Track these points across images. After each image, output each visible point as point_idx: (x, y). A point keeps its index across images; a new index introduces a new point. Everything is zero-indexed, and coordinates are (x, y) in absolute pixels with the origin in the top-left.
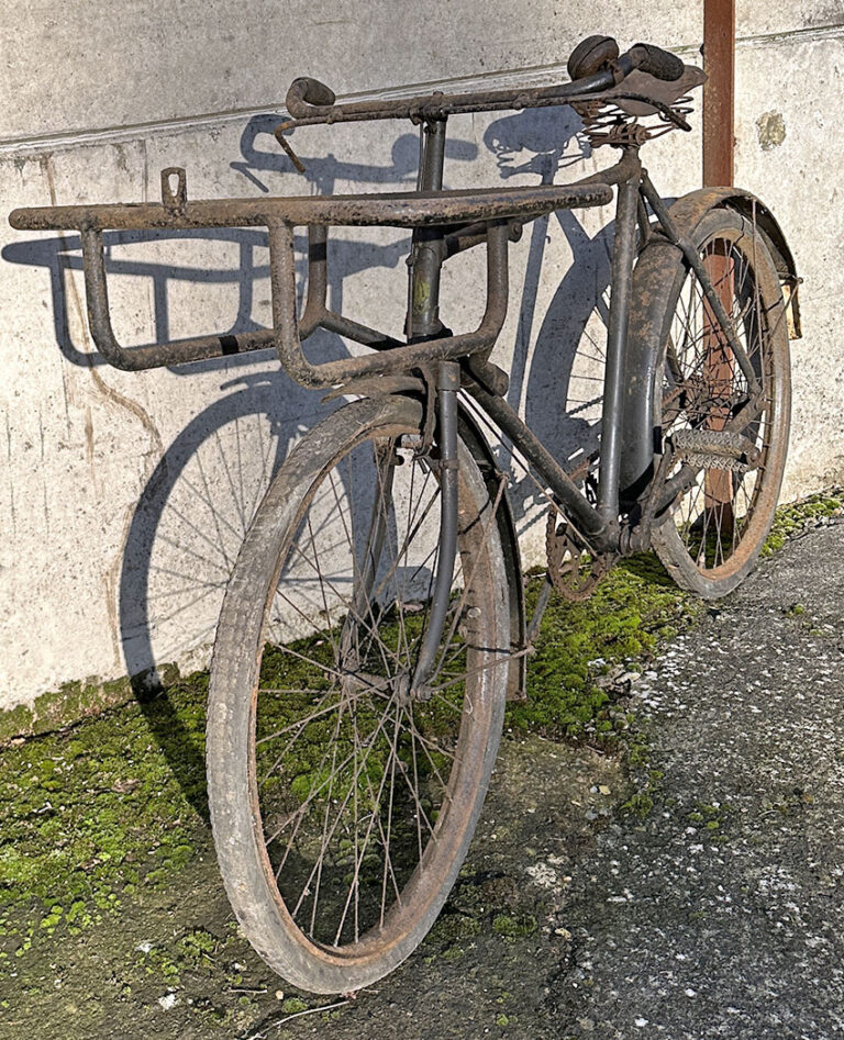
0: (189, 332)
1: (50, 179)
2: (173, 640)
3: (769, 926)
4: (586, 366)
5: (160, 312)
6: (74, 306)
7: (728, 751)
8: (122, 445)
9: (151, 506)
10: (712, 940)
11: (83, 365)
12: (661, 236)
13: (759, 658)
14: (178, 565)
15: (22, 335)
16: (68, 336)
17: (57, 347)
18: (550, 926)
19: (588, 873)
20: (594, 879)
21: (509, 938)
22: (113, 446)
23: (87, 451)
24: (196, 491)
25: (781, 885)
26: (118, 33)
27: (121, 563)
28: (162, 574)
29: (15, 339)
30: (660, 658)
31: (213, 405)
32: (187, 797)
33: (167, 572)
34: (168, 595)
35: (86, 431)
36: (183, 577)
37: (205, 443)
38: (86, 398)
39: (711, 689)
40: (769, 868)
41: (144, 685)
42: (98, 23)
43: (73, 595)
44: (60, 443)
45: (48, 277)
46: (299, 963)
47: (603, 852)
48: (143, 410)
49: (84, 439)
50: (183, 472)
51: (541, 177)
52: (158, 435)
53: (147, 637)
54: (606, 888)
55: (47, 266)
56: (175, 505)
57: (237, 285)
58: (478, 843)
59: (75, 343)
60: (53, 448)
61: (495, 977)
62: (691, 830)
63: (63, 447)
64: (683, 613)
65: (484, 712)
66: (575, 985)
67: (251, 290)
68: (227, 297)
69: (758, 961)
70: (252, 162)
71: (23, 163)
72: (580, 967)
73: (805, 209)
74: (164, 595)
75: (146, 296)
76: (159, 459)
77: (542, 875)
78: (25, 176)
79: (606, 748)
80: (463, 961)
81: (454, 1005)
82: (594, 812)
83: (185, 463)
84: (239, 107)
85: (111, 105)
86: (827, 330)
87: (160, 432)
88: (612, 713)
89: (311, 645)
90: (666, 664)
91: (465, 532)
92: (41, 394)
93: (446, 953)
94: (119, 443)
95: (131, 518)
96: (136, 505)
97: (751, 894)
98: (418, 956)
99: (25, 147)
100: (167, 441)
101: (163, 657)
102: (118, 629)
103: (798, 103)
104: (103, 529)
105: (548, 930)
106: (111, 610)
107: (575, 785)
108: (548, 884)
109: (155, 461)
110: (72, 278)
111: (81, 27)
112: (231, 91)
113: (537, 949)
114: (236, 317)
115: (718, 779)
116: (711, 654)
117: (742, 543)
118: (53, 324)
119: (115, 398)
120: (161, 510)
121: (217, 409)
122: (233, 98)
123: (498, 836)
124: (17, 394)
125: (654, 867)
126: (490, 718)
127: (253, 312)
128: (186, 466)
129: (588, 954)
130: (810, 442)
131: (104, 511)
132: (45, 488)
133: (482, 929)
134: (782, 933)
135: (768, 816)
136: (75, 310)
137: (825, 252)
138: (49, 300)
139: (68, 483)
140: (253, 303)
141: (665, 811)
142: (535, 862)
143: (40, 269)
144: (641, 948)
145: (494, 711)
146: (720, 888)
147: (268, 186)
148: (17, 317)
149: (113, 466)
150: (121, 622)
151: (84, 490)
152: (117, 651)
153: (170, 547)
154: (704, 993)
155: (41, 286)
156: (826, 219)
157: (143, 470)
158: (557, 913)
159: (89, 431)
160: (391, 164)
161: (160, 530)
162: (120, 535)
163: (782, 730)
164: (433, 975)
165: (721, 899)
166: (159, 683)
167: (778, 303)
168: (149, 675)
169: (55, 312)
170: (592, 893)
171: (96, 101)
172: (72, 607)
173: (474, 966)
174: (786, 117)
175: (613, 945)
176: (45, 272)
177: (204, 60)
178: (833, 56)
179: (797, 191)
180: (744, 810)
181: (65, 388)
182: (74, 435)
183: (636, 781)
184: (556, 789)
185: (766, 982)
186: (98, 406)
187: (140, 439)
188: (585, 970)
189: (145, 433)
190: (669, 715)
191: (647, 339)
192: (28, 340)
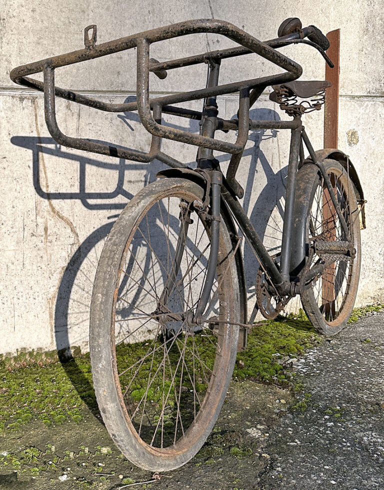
0: (94, 190)
1: (35, 109)
2: (79, 335)
3: (370, 457)
4: (271, 232)
5: (82, 178)
6: (42, 170)
7: (342, 388)
8: (60, 238)
9: (72, 269)
10: (342, 461)
11: (45, 198)
12: (311, 161)
13: (352, 356)
14: (84, 299)
15: (18, 179)
16: (39, 183)
17: (34, 188)
18: (259, 453)
19: (277, 433)
20: (280, 435)
21: (238, 457)
22: (56, 238)
23: (45, 239)
24: (94, 265)
25: (374, 440)
26: (70, 47)
27: (57, 294)
28: (75, 302)
29: (14, 181)
30: (306, 355)
31: (104, 226)
32: (80, 397)
33: (78, 302)
34: (78, 313)
35: (45, 229)
36: (86, 305)
37: (99, 243)
38: (45, 214)
39: (331, 365)
40: (367, 433)
41: (64, 355)
42: (61, 41)
43: (33, 307)
44: (32, 233)
45: (32, 155)
46: (133, 444)
47: (284, 424)
48: (71, 223)
49: (43, 233)
50: (88, 255)
51: (254, 143)
52: (78, 236)
53: (67, 332)
54: (286, 439)
55: (32, 149)
56: (84, 270)
57: (118, 171)
58: (222, 419)
59: (42, 187)
60: (29, 235)
61: (232, 473)
62: (327, 417)
63: (33, 235)
64: (315, 340)
65: (227, 353)
66: (273, 477)
67: (124, 175)
68: (113, 176)
69: (367, 470)
70: (127, 116)
71: (23, 100)
72: (275, 470)
73: (366, 175)
74: (76, 313)
75: (76, 170)
76: (77, 247)
77: (254, 433)
78: (24, 106)
79: (283, 385)
80: (215, 465)
81: (210, 484)
82: (278, 409)
83: (89, 251)
84: (123, 90)
85: (65, 79)
86: (376, 230)
87: (79, 235)
88: (285, 372)
89: (143, 345)
90: (309, 357)
91: (220, 264)
92: (25, 208)
93: (207, 462)
94: (59, 237)
95: (63, 273)
96: (66, 268)
97: (359, 443)
98: (193, 463)
99: (25, 93)
100: (82, 240)
101: (74, 343)
102: (54, 326)
103: (364, 127)
104: (50, 277)
105: (258, 455)
106: (51, 317)
107: (269, 399)
108: (257, 436)
109: (76, 248)
110: (43, 156)
111: (54, 41)
112: (120, 82)
113: (253, 462)
114: (116, 186)
115: (338, 398)
116: (329, 354)
117: (340, 315)
118: (32, 177)
119: (59, 216)
120: (77, 272)
121: (105, 228)
122: (120, 85)
123: (232, 417)
124: (13, 207)
125: (311, 431)
126: (230, 355)
127: (124, 185)
128: (90, 253)
129: (279, 465)
130: (368, 281)
131: (50, 269)
132: (24, 254)
133: (225, 453)
134: (377, 459)
135: (364, 413)
136: (43, 172)
137: (375, 195)
138: (31, 165)
139: (35, 253)
140: (125, 181)
141: (314, 409)
142: (251, 428)
143: (28, 150)
144: (306, 463)
145: (231, 353)
146: (344, 440)
147: (134, 128)
148: (16, 171)
149: (56, 248)
150: (55, 323)
151: (42, 257)
152: (52, 338)
153: (80, 290)
154: (340, 483)
155: (28, 158)
156: (376, 181)
157: (70, 252)
158: (262, 448)
159: (46, 229)
160: (188, 126)
161: (76, 281)
162: (57, 281)
163: (367, 381)
164: (200, 471)
165: (345, 444)
166: (71, 355)
167: (356, 210)
168: (67, 351)
169: (34, 171)
170: (280, 441)
171: (58, 76)
172: (33, 313)
173: (221, 468)
174: (359, 133)
175: (292, 461)
176: (30, 152)
177: (108, 66)
178: (379, 109)
179: (363, 166)
180: (352, 410)
181: (36, 208)
182: (39, 231)
183: (298, 397)
184: (259, 400)
185: (372, 479)
186: (51, 218)
187: (70, 237)
188: (278, 471)
189: (72, 234)
190: (312, 374)
191: (303, 202)
192: (20, 182)
